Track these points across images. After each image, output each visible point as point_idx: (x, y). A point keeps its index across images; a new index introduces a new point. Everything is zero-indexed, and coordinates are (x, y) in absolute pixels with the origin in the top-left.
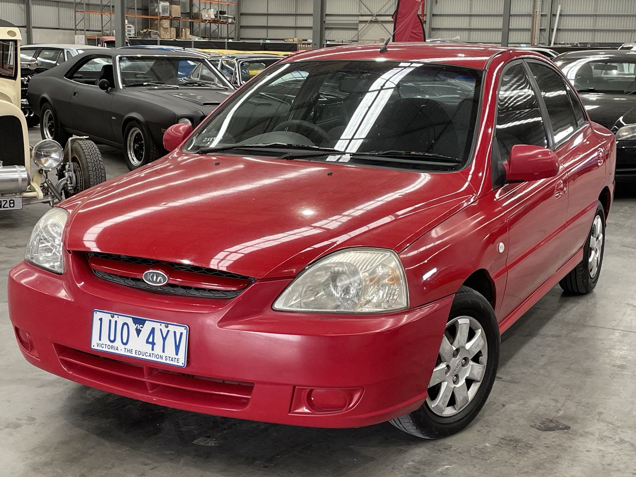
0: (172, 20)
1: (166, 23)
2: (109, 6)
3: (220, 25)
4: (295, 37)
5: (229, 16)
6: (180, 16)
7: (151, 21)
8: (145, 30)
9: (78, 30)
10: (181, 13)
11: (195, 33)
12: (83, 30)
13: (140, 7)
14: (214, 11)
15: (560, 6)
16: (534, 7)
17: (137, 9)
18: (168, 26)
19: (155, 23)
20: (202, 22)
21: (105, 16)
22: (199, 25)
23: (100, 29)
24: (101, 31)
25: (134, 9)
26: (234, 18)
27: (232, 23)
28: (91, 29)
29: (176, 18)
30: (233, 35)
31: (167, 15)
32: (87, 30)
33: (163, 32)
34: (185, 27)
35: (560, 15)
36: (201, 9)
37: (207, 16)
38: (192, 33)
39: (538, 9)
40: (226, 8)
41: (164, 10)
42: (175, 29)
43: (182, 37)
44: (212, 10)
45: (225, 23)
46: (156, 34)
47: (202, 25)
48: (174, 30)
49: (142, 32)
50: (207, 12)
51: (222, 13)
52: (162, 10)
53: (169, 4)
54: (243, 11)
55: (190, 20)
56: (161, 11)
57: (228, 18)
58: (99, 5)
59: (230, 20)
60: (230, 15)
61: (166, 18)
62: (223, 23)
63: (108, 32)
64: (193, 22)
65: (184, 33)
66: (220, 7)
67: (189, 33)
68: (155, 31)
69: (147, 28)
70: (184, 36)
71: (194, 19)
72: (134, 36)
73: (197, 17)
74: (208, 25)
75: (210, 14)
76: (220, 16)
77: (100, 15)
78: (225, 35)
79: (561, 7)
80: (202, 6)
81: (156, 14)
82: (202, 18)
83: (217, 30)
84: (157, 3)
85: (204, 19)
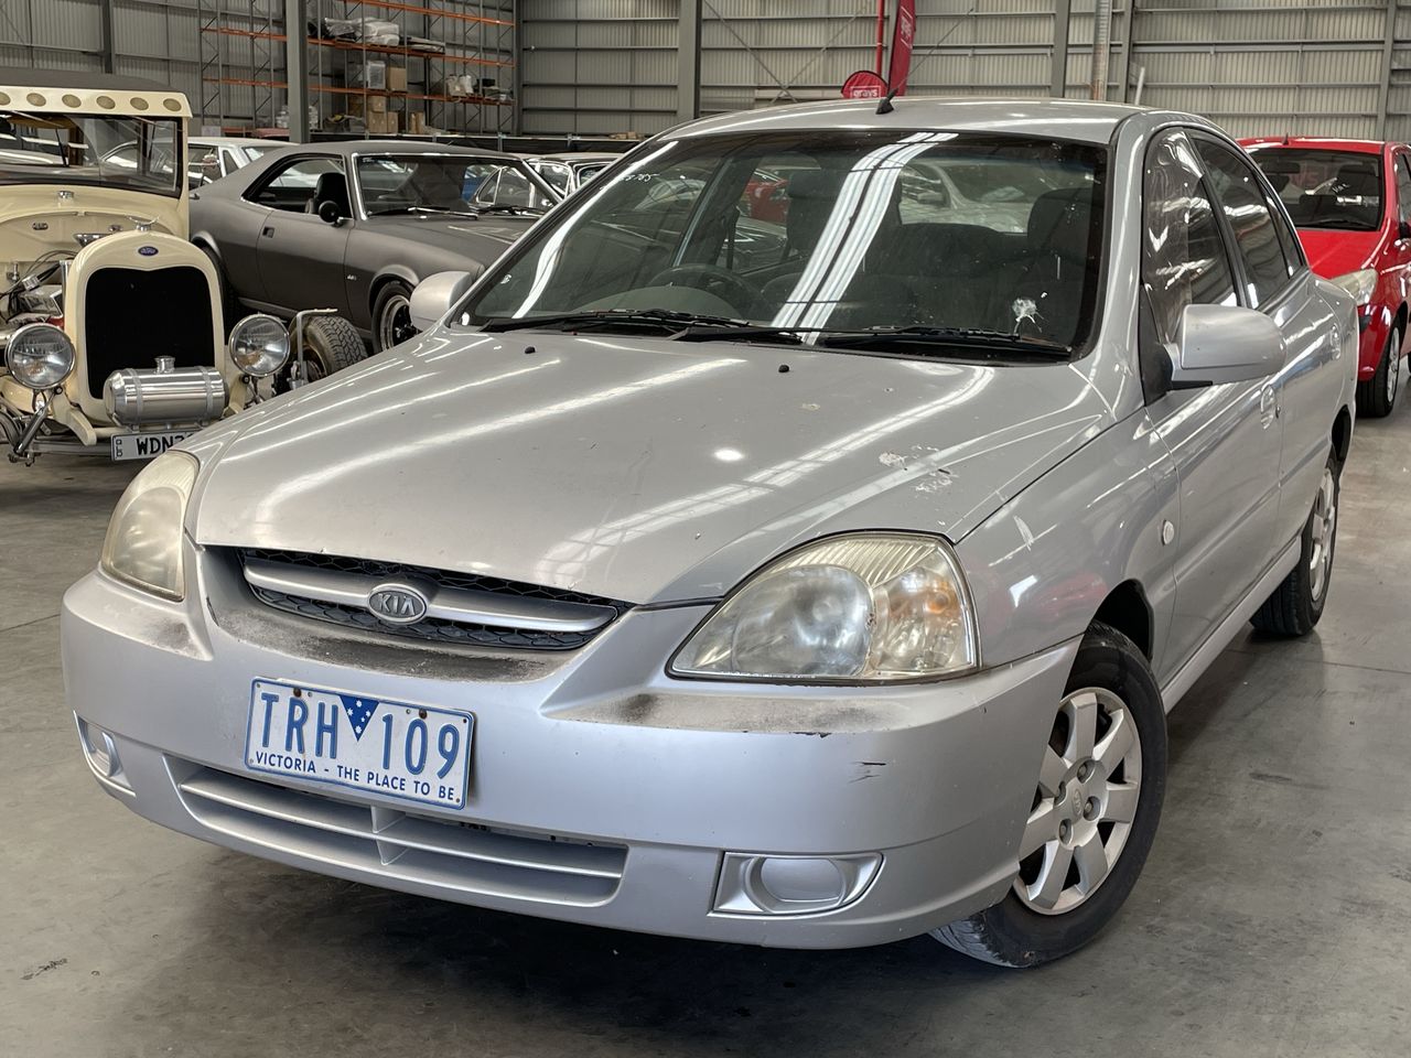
0: (390, 95)
1: (379, 103)
2: (269, 70)
3: (483, 106)
4: (630, 131)
5: (502, 90)
6: (405, 89)
7: (349, 98)
8: (338, 117)
9: (207, 116)
10: (409, 83)
11: (435, 121)
12: (218, 117)
13: (328, 71)
14: (472, 81)
15: (1143, 70)
16: (1094, 73)
17: (323, 75)
18: (384, 109)
19: (358, 102)
20: (449, 100)
21: (260, 88)
22: (443, 106)
23: (251, 114)
24: (251, 118)
25: (317, 75)
26: (512, 93)
27: (507, 103)
28: (233, 113)
29: (399, 94)
30: (507, 126)
31: (382, 86)
32: (225, 117)
33: (372, 121)
34: (416, 110)
35: (1145, 86)
36: (447, 75)
37: (458, 89)
38: (429, 122)
39: (1102, 77)
40: (496, 73)
41: (375, 78)
42: (396, 115)
43: (410, 129)
44: (469, 77)
45: (493, 103)
46: (360, 123)
47: (449, 107)
48: (394, 117)
49: (332, 120)
50: (458, 81)
51: (488, 83)
52: (371, 77)
53: (384, 66)
54: (528, 79)
55: (426, 97)
56: (369, 79)
57: (499, 92)
58: (248, 68)
59: (503, 98)
60: (503, 87)
61: (379, 93)
62: (489, 102)
63: (266, 121)
64: (430, 101)
65: (414, 123)
66: (483, 72)
67: (423, 122)
68: (358, 119)
69: (341, 112)
70: (414, 128)
71: (434, 95)
72: (316, 128)
73: (438, 90)
74: (460, 107)
75: (466, 85)
76: (483, 90)
77: (250, 88)
78: (493, 126)
79: (1146, 72)
80: (448, 71)
81: (360, 86)
82: (448, 94)
83: (477, 118)
84: (362, 63)
85: (452, 94)
